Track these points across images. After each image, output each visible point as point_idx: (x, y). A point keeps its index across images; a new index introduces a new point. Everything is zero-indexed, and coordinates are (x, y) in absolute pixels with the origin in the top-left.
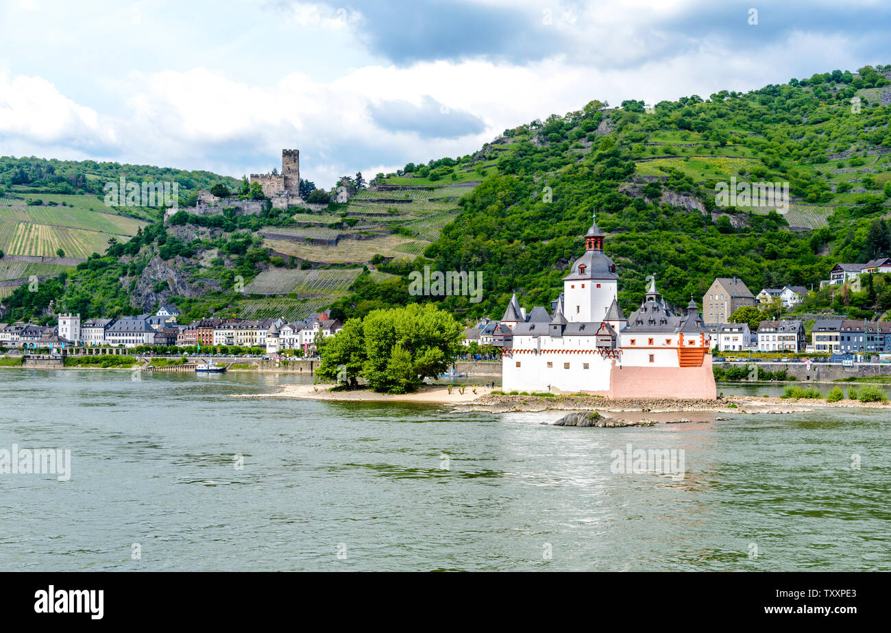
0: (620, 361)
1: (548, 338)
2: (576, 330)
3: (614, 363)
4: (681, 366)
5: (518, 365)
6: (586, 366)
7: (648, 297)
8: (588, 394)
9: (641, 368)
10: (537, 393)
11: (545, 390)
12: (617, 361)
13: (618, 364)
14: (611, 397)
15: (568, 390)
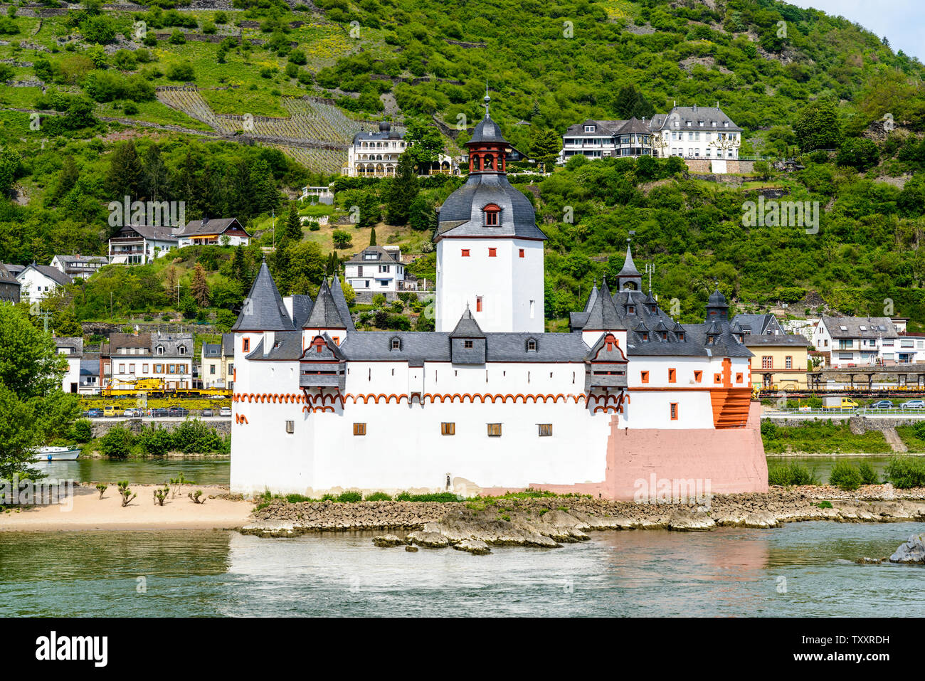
0: (626, 418)
1: (447, 368)
2: (519, 350)
3: (614, 423)
4: (717, 427)
5: (360, 429)
6: (545, 431)
7: (623, 280)
8: (551, 491)
9: (657, 433)
10: (415, 493)
11: (437, 487)
12: (621, 417)
13: (622, 425)
14: (610, 496)
15: (499, 486)
